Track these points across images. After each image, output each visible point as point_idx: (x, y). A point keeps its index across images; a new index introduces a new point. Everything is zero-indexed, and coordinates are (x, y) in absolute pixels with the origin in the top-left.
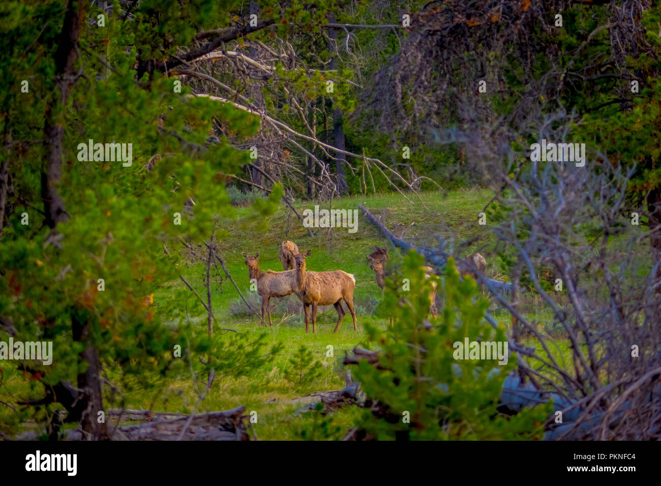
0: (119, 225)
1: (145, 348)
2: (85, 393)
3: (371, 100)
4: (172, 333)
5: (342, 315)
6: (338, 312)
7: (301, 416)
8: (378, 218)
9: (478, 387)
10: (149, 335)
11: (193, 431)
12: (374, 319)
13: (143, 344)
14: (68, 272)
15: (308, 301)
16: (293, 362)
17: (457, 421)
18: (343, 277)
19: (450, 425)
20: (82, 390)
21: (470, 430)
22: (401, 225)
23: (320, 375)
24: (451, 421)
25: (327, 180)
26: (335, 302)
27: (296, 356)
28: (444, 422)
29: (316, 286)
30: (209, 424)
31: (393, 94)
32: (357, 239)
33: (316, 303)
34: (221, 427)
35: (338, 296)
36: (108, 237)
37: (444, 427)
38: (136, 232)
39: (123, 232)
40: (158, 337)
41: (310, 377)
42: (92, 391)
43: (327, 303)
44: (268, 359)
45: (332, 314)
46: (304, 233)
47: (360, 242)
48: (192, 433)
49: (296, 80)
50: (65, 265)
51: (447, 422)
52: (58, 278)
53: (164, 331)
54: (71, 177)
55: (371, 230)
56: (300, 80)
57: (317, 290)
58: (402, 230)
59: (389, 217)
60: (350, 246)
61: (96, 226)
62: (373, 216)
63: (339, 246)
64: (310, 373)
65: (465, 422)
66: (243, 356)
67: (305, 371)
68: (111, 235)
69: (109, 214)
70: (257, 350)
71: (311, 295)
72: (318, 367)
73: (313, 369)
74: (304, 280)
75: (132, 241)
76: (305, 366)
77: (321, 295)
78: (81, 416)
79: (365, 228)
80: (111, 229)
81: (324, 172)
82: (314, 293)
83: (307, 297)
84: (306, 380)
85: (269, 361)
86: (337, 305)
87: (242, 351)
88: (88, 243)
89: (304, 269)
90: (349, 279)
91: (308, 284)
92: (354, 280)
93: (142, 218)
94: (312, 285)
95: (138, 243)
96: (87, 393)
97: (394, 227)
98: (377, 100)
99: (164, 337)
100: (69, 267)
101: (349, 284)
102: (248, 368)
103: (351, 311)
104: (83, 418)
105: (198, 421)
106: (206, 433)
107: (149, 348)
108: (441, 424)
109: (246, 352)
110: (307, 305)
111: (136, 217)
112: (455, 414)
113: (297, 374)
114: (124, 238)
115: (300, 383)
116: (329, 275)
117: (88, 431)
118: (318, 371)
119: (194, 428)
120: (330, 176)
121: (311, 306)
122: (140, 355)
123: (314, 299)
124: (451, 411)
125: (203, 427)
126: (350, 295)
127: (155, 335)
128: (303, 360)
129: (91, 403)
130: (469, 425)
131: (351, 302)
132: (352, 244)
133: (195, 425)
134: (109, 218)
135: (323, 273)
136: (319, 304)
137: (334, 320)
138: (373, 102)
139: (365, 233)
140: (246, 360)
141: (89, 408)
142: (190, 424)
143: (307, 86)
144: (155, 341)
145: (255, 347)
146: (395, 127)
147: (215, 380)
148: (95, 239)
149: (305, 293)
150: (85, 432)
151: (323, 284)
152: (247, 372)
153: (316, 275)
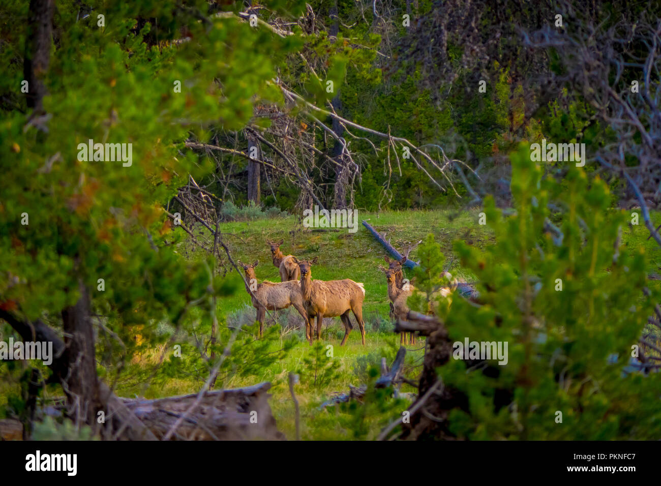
0: (127, 101)
1: (152, 290)
2: (73, 340)
3: (411, 50)
4: (186, 272)
5: (349, 328)
6: (345, 325)
7: (326, 410)
8: (383, 235)
9: (610, 329)
10: (158, 273)
11: (205, 411)
12: (382, 336)
13: (150, 283)
14: (57, 163)
15: (312, 312)
16: (307, 362)
17: (579, 377)
18: (351, 286)
19: (569, 382)
20: (69, 335)
21: (596, 388)
22: (407, 243)
23: (337, 377)
24: (571, 376)
25: (349, 160)
26: (342, 313)
27: (311, 355)
28: (562, 377)
29: (322, 296)
30: (224, 404)
31: (438, 43)
32: (360, 257)
33: (321, 315)
34: (240, 408)
35: (345, 306)
36: (110, 115)
37: (561, 384)
38: (149, 112)
39: (133, 111)
40: (170, 275)
41: (326, 379)
42: (83, 336)
43: (334, 315)
44: (279, 357)
45: (336, 331)
46: (303, 250)
47: (363, 260)
48: (203, 414)
49: (316, 45)
50: (52, 153)
51: (566, 376)
52: (43, 170)
53: (177, 268)
54: (63, 64)
55: (375, 247)
56: (321, 45)
57: (323, 301)
58: (408, 248)
59: (396, 234)
60: (352, 264)
61: (95, 103)
62: (377, 233)
63: (340, 264)
64: (327, 375)
65: (589, 377)
66: (251, 352)
67: (322, 371)
68: (115, 112)
69: (114, 83)
70: (267, 345)
71: (317, 305)
72: (335, 368)
73: (329, 371)
74: (310, 289)
75: (145, 122)
76: (320, 366)
77: (328, 306)
78: (67, 372)
79: (368, 246)
80: (116, 105)
81: (345, 150)
82: (320, 304)
83: (313, 308)
84: (321, 382)
85: (281, 359)
86: (344, 317)
87: (249, 347)
88: (84, 124)
89: (309, 277)
90: (358, 288)
91: (313, 294)
92: (363, 290)
93: (157, 95)
94: (317, 295)
95: (151, 126)
96: (77, 340)
97: (400, 244)
98: (418, 50)
99: (177, 275)
100: (57, 156)
101: (357, 294)
102: (256, 366)
103: (360, 324)
104: (70, 375)
105: (211, 399)
106: (220, 414)
107: (158, 290)
108: (557, 379)
109: (255, 348)
110: (311, 316)
111: (149, 94)
112: (577, 366)
113: (311, 375)
114: (133, 119)
115: (314, 384)
116: (337, 284)
117: (77, 393)
118: (336, 372)
119: (206, 408)
120: (352, 156)
121: (316, 318)
122: (146, 298)
123: (320, 310)
124: (571, 363)
125: (217, 407)
126: (359, 306)
127: (165, 272)
128: (318, 359)
129: (81, 354)
130: (595, 382)
131: (360, 315)
132: (354, 261)
133: (208, 404)
134: (113, 89)
135: (330, 282)
136: (325, 316)
137: (339, 337)
138: (413, 53)
139: (369, 251)
140: (255, 356)
141: (79, 360)
142: (201, 403)
143: (328, 51)
144: (166, 281)
145: (265, 342)
146: (438, 82)
147: (218, 378)
148: (94, 118)
149: (310, 304)
150: (72, 394)
151: (329, 294)
152: (256, 370)
153: (323, 284)
